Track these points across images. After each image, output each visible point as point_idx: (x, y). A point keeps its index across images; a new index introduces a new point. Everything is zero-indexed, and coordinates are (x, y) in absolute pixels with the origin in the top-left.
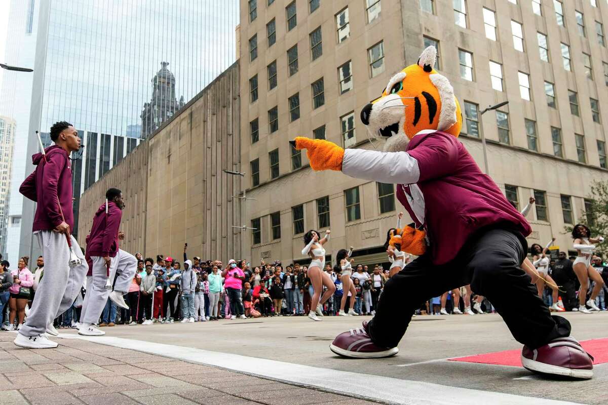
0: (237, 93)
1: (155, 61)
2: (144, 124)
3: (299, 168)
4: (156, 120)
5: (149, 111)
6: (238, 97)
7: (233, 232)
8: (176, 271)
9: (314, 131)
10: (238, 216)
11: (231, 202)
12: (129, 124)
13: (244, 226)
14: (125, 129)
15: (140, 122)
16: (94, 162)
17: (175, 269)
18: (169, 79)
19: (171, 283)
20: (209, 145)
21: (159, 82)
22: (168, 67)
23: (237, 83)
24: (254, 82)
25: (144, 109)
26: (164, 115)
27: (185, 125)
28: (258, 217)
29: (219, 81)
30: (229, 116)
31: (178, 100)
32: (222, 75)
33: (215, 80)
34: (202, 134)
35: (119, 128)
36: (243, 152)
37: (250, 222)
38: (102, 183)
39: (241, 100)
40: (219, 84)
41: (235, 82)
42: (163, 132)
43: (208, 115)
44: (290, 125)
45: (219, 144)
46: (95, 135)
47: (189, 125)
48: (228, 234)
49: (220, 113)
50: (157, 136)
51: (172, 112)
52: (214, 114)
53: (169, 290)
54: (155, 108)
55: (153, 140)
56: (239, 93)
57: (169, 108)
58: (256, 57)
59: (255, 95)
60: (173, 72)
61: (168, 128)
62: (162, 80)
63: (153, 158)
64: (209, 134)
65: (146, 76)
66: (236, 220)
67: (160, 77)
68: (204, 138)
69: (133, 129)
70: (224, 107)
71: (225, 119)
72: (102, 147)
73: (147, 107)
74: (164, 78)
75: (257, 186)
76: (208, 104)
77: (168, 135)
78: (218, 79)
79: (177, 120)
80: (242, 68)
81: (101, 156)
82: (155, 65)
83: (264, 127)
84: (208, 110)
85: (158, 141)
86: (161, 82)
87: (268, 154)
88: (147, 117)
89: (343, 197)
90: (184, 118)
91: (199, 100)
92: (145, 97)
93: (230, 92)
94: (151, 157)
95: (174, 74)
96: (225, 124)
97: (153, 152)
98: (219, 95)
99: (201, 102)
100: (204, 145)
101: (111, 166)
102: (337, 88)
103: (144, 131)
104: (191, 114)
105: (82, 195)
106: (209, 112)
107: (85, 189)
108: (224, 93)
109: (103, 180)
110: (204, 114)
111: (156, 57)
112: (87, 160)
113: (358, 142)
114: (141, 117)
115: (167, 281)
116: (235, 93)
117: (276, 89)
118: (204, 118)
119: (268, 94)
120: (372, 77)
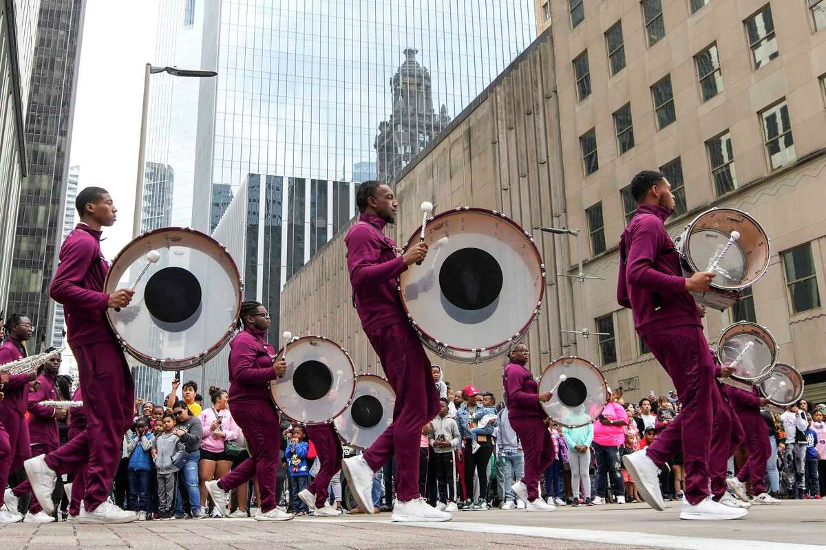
0: (551, 86)
1: (395, 49)
2: (381, 158)
3: (684, 215)
4: (401, 151)
5: (389, 134)
6: (553, 95)
7: (561, 342)
8: (488, 409)
9: (705, 142)
10: (569, 312)
11: (554, 286)
12: (357, 161)
13: (585, 330)
14: (349, 169)
15: (374, 156)
16: (300, 229)
17: (486, 406)
18: (419, 77)
19: (479, 434)
20: (505, 184)
21: (403, 83)
22: (417, 58)
23: (550, 69)
24: (581, 64)
25: (379, 132)
26: (416, 141)
27: (459, 153)
28: (608, 312)
29: (517, 68)
30: (539, 129)
31: (437, 112)
32: (522, 57)
33: (508, 67)
34: (491, 165)
35: (340, 168)
36: (569, 193)
37: (593, 321)
38: (317, 264)
39: (559, 99)
40: (517, 75)
41: (547, 68)
42: (420, 169)
43: (500, 131)
44: (657, 137)
45: (524, 181)
46: (301, 182)
47: (467, 152)
48: (552, 347)
49: (522, 125)
50: (410, 175)
51: (428, 134)
52: (511, 129)
53: (476, 446)
54: (399, 130)
55: (403, 182)
56: (556, 87)
57: (423, 127)
58: (582, 19)
59: (584, 88)
60: (427, 65)
61: (429, 160)
62: (408, 80)
63: (404, 215)
64: (504, 166)
65: (380, 74)
66: (566, 320)
67: (405, 75)
68: (495, 173)
69: (364, 170)
70: (529, 114)
71: (531, 136)
72: (313, 204)
73: (386, 130)
74: (412, 76)
75: (603, 254)
76: (499, 111)
77: (430, 172)
78: (514, 66)
79: (445, 144)
80: (557, 41)
81: (312, 218)
82: (396, 55)
83: (607, 144)
84: (500, 122)
85: (412, 185)
86: (406, 83)
87: (619, 192)
88: (385, 146)
89: (779, 264)
90: (456, 141)
91: (482, 105)
92: (381, 111)
93: (537, 86)
94: (401, 213)
95: (428, 68)
96: (532, 146)
97: (403, 205)
98: (518, 93)
99: (485, 108)
100: (496, 184)
101: (330, 236)
102: (746, 59)
103: (382, 171)
104: (469, 132)
105: (285, 286)
106: (502, 126)
107: (288, 278)
108: (527, 91)
109: (320, 258)
110: (493, 131)
111: (396, 43)
112: (290, 226)
113: (800, 156)
114: (375, 147)
115: (471, 430)
116: (547, 87)
117: (623, 72)
118: (494, 138)
119: (610, 83)
120: (816, 31)
